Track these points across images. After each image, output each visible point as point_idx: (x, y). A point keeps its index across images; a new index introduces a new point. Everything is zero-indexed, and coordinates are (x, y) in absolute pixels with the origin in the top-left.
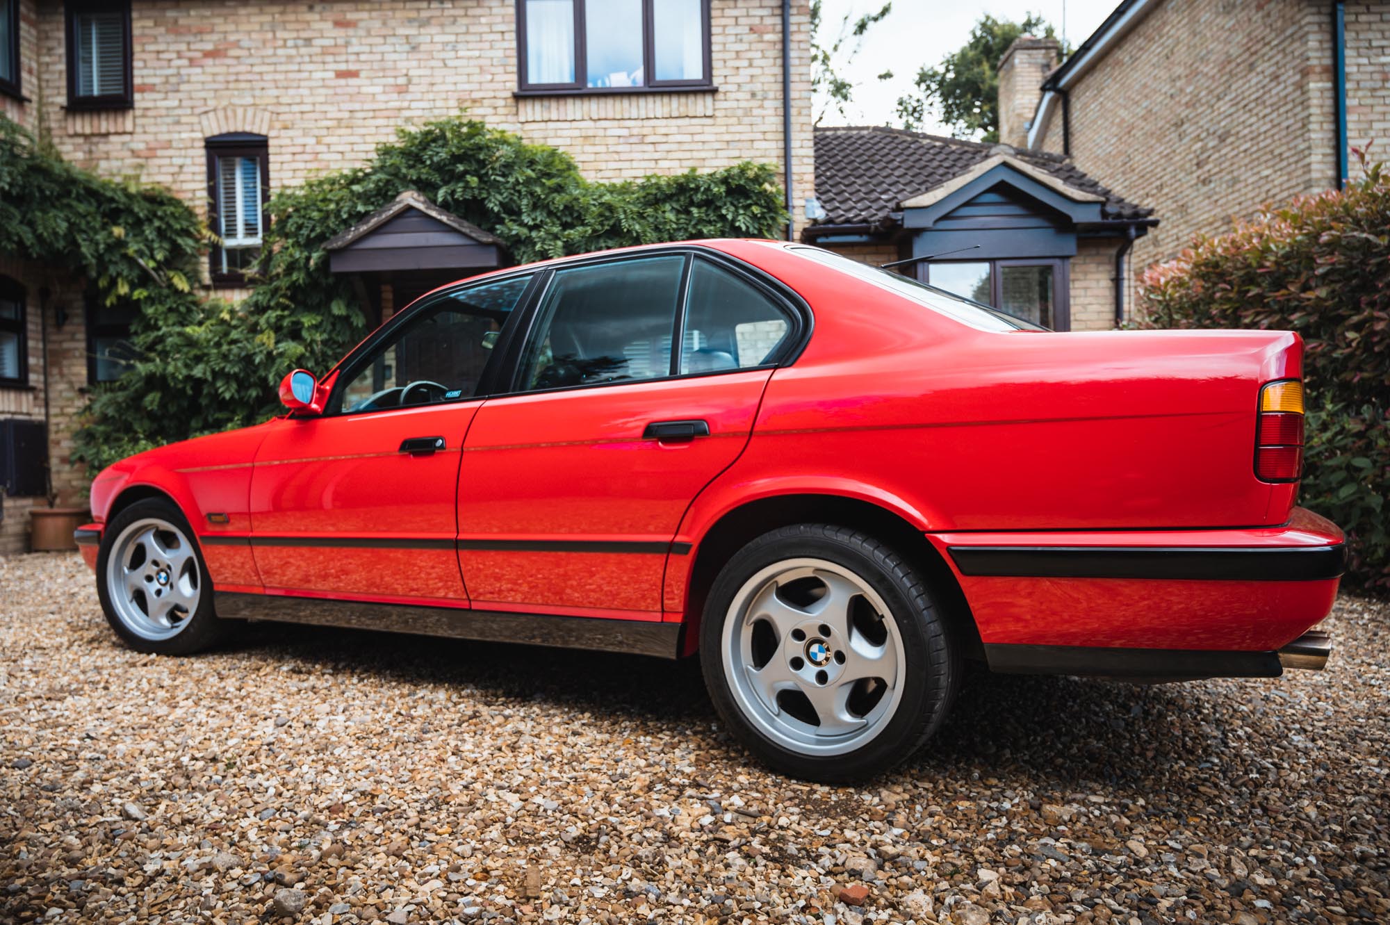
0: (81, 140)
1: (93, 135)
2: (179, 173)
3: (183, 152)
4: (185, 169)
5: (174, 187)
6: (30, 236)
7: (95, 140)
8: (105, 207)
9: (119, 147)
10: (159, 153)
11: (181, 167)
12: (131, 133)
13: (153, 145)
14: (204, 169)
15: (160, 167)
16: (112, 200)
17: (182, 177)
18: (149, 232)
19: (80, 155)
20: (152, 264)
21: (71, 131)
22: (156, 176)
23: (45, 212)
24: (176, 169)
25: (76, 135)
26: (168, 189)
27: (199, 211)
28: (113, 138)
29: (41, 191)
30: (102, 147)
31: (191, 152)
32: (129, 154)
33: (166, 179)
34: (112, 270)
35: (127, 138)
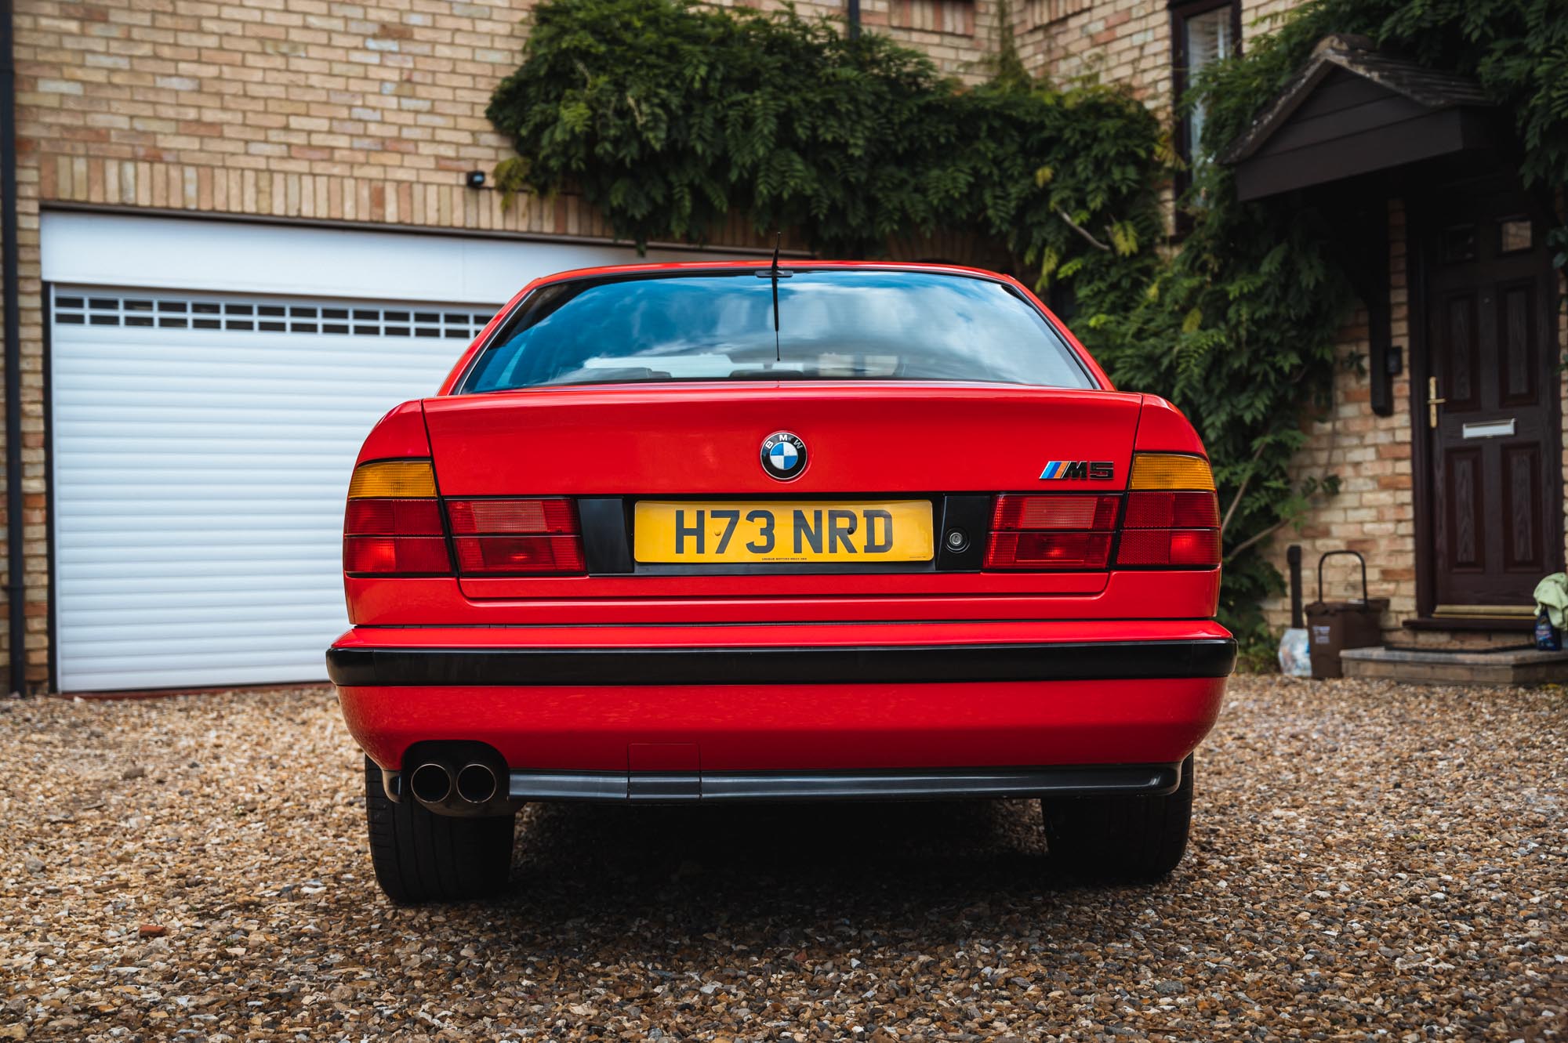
0: (1039, 36)
1: (1052, 23)
2: (1141, 57)
3: (1143, 24)
4: (1148, 51)
5: (1135, 83)
6: (921, 207)
7: (1054, 30)
8: (1034, 139)
9: (1077, 34)
10: (1120, 31)
11: (1142, 48)
12: (1089, 9)
13: (1112, 21)
14: (1167, 44)
15: (1119, 53)
16: (1041, 126)
17: (1144, 64)
18: (1082, 167)
19: (1040, 59)
20: (1084, 216)
21: (1030, 26)
22: (1115, 72)
23: (944, 168)
24: (1136, 54)
25: (1036, 29)
26: (1130, 89)
27: (1161, 116)
28: (1073, 23)
29: (934, 139)
30: (1062, 40)
31: (1154, 20)
32: (1086, 42)
33: (1124, 72)
34: (1036, 236)
35: (1084, 18)
